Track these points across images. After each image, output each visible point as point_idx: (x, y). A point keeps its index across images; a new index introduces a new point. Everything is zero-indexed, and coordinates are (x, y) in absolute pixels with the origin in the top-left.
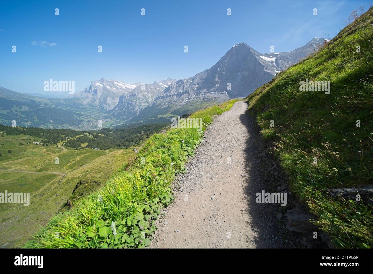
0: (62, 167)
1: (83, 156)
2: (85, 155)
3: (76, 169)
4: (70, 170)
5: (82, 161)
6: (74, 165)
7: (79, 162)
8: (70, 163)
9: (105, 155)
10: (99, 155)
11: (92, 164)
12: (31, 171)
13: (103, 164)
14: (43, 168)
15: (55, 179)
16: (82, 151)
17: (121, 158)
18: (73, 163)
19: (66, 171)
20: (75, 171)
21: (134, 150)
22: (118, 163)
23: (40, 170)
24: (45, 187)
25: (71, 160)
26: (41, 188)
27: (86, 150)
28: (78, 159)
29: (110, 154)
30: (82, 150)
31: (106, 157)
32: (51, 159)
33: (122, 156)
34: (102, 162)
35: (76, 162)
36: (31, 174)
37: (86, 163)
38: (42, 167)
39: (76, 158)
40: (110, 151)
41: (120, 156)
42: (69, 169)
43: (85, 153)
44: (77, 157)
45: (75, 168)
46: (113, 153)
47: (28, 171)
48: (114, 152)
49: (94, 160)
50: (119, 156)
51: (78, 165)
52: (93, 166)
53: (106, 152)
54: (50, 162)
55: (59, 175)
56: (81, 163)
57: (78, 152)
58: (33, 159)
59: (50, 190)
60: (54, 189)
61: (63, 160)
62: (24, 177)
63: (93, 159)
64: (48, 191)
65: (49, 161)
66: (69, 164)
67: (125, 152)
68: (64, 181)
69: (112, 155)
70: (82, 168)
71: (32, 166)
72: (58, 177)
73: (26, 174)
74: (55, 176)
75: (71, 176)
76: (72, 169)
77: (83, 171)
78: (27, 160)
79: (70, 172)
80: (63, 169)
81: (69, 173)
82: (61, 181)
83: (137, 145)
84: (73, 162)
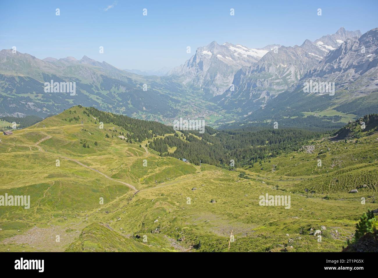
0: (137, 179)
1: (164, 167)
2: (167, 167)
3: (151, 186)
4: (145, 185)
5: (162, 177)
6: (150, 178)
7: (157, 176)
8: (147, 175)
9: (194, 173)
10: (186, 171)
11: (173, 185)
12: (106, 174)
13: (186, 189)
14: (118, 173)
15: (126, 194)
16: (164, 160)
17: (213, 187)
18: (150, 177)
19: (141, 186)
20: (150, 190)
21: (241, 176)
22: (207, 195)
23: (114, 177)
24: (114, 201)
25: (149, 171)
26: (110, 201)
27: (169, 159)
28: (157, 172)
29: (202, 173)
30: (165, 159)
31: (194, 178)
32: (128, 164)
33: (217, 182)
34: (184, 186)
35: (153, 175)
36: (106, 178)
37: (166, 180)
38: (117, 172)
39: (155, 170)
40: (203, 169)
41: (214, 182)
42: (144, 183)
43: (168, 164)
44: (156, 168)
45: (150, 184)
46: (206, 172)
47: (104, 173)
48: (209, 172)
49: (177, 179)
50: (212, 180)
51: (155, 181)
52: (172, 188)
53: (196, 170)
54: (126, 167)
55: (131, 190)
56: (159, 179)
57: (160, 160)
58: (113, 158)
59: (117, 208)
60: (122, 208)
61: (140, 168)
62: (99, 180)
63: (176, 177)
64: (115, 209)
65: (126, 165)
66: (145, 177)
67: (224, 175)
68: (134, 199)
69: (203, 175)
70: (158, 186)
71: (110, 168)
72: (129, 192)
73: (101, 177)
74: (127, 188)
75: (144, 196)
76: (146, 186)
77: (159, 192)
78: (107, 158)
79: (144, 188)
80: (138, 181)
81: (142, 191)
82: (131, 199)
83: (250, 167)
84: (150, 175)
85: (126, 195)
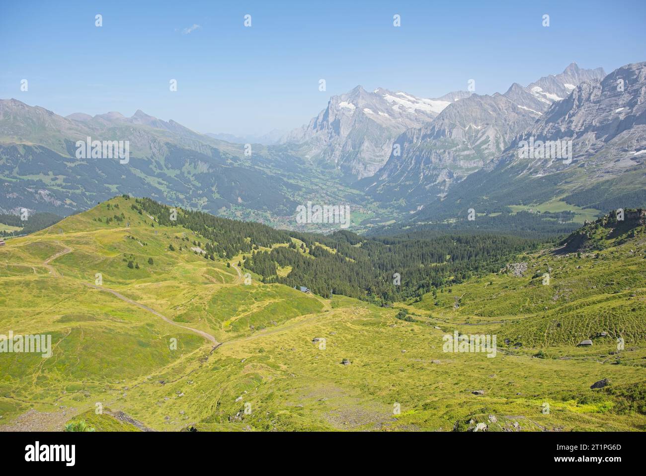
0: (219, 323)
1: (267, 302)
2: (272, 301)
3: (243, 336)
4: (231, 334)
5: (262, 318)
6: (242, 322)
7: (254, 317)
8: (237, 316)
9: (319, 312)
10: (305, 309)
11: (280, 333)
12: (165, 315)
13: (303, 340)
14: (185, 313)
15: (198, 350)
16: (268, 290)
17: (349, 337)
18: (241, 319)
19: (224, 336)
20: (241, 342)
21: (400, 316)
22: (338, 350)
23: (179, 319)
24: (176, 363)
25: (240, 309)
26: (169, 362)
27: (277, 287)
28: (255, 311)
29: (332, 312)
30: (269, 288)
31: (319, 321)
32: (204, 296)
33: (357, 328)
34: (301, 335)
35: (248, 316)
36: (165, 321)
37: (270, 325)
38: (185, 311)
39: (252, 306)
40: (334, 306)
41: (353, 327)
42: (230, 331)
43: (273, 296)
44: (254, 303)
45: (242, 332)
46: (339, 310)
47: (161, 313)
48: (344, 309)
49: (288, 323)
50: (349, 325)
51: (250, 327)
52: (278, 339)
53: (323, 306)
54: (201, 301)
55: (208, 342)
56: (257, 323)
57: (260, 290)
58: (178, 287)
59: (181, 375)
60: (189, 375)
61: (224, 304)
62: (152, 326)
63: (288, 319)
64: (178, 377)
65: (200, 299)
66: (233, 319)
67: (371, 315)
68: (212, 359)
69: (334, 316)
70: (255, 336)
71: (171, 304)
72: (204, 347)
73: (155, 321)
74: (201, 339)
75: (229, 354)
76: (235, 334)
77: (255, 346)
78: (168, 287)
79: (230, 339)
80: (220, 327)
81: (227, 343)
82: (207, 359)
83: (417, 301)
84: (242, 315)
85: (199, 352)
